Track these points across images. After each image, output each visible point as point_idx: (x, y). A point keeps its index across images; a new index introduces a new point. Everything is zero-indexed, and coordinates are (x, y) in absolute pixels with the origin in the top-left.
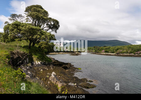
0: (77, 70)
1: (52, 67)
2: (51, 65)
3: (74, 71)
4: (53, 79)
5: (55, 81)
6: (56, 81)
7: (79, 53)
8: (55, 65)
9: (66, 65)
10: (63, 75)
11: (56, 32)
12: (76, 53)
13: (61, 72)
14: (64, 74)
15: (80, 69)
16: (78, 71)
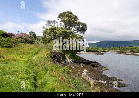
0: (104, 68)
1: (82, 65)
2: (81, 63)
3: (102, 69)
4: (86, 76)
5: (87, 78)
6: (89, 78)
7: (104, 52)
8: (84, 63)
9: (94, 64)
10: (92, 73)
11: (84, 34)
12: (101, 52)
13: (90, 70)
14: (93, 71)
15: (107, 67)
16: (106, 70)
